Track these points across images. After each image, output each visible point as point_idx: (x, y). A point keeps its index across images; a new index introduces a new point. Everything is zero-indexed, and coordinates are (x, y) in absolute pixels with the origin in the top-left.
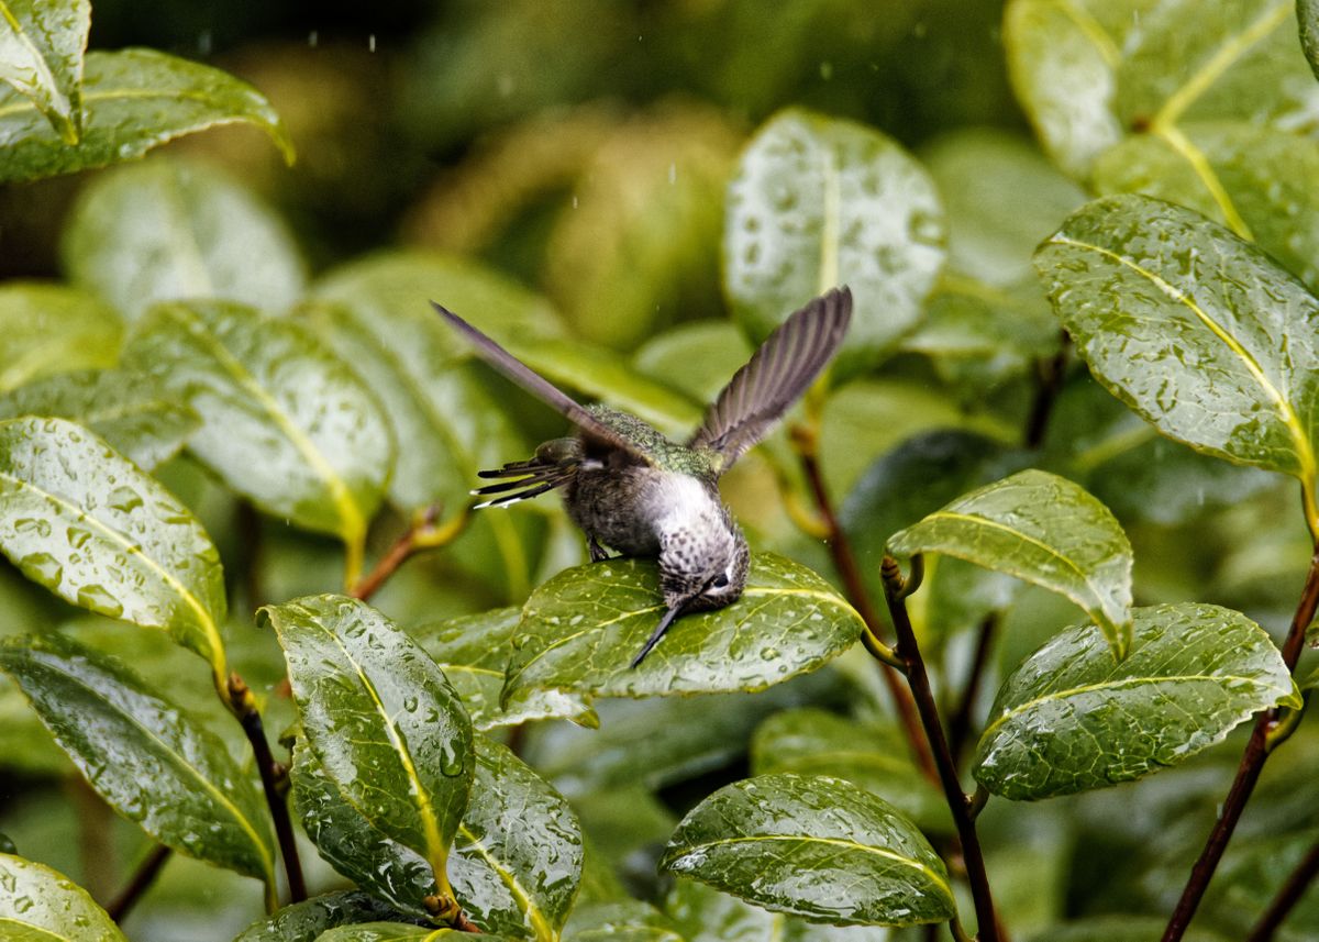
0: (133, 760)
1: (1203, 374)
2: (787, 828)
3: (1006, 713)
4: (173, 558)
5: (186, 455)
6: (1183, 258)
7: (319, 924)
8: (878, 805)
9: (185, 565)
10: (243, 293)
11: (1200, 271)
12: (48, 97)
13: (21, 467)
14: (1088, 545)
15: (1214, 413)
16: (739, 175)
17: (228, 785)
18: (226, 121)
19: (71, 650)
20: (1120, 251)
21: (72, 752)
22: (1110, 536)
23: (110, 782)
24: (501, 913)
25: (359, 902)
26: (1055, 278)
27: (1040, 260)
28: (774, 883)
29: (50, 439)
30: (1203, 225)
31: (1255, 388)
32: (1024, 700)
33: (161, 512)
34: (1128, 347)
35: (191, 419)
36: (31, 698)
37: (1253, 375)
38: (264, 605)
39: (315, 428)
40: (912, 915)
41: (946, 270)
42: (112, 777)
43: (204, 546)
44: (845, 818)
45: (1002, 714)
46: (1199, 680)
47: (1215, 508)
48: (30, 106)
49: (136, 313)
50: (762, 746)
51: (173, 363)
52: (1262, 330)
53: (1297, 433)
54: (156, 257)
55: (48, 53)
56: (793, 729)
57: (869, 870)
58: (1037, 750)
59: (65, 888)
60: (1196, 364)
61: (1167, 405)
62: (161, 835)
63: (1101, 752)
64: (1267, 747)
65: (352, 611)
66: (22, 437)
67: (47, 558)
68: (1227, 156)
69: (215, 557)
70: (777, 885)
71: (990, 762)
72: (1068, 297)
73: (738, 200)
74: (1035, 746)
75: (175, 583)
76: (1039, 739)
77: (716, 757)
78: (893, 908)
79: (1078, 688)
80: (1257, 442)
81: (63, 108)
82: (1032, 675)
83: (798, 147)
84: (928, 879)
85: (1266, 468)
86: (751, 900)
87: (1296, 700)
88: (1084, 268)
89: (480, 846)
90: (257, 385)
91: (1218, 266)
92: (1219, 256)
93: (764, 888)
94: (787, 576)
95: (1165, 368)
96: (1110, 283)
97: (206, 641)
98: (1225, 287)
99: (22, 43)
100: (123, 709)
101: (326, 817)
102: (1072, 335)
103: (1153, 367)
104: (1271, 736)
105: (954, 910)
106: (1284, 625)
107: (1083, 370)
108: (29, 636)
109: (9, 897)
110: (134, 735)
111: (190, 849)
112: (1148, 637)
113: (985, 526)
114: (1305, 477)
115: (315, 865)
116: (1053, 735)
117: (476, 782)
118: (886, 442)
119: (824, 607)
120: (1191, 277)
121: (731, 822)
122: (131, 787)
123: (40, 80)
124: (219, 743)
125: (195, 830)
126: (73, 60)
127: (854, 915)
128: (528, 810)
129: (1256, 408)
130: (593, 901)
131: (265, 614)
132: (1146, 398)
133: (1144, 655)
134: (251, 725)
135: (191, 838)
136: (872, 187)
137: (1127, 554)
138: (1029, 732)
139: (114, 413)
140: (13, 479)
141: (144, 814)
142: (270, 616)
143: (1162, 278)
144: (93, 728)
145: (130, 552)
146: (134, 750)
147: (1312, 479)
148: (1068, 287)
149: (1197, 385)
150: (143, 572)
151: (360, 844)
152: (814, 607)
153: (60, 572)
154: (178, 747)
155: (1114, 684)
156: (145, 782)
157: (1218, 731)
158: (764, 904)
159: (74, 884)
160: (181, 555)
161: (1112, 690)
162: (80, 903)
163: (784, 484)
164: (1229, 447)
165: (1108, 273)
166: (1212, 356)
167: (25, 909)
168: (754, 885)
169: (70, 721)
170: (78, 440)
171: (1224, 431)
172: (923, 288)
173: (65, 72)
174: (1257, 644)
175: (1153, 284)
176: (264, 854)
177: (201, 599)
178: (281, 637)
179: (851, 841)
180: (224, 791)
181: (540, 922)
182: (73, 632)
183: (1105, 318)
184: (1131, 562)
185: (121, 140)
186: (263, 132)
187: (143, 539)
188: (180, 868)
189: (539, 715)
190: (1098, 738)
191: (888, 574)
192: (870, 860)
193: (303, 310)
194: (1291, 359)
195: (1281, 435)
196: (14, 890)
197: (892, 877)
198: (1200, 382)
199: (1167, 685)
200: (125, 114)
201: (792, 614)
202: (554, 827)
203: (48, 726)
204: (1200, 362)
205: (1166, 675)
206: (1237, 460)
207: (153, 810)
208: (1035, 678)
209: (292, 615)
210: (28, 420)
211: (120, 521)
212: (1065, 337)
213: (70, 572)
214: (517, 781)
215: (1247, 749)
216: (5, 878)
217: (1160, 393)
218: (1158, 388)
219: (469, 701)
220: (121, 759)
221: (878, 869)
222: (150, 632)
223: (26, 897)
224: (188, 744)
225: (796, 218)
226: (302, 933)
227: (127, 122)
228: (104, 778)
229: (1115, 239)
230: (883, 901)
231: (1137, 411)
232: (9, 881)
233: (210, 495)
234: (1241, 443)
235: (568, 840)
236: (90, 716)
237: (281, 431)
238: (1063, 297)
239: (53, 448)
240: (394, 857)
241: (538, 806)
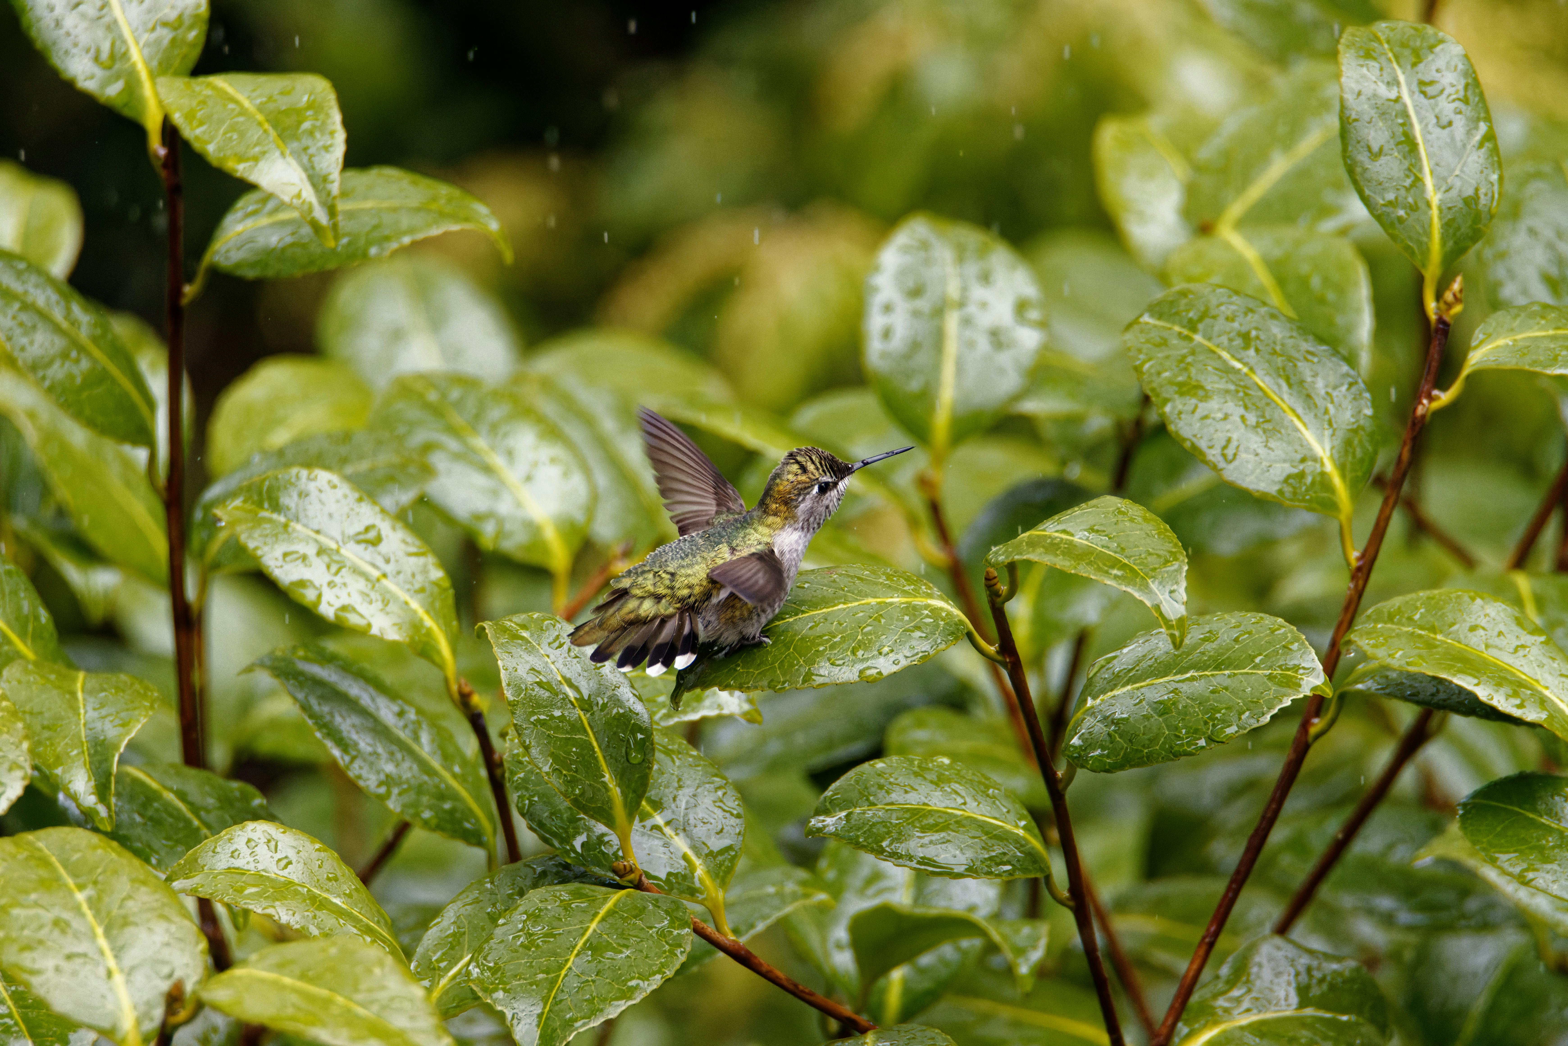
0: (380, 750)
1: (1260, 431)
2: (913, 799)
3: (1090, 702)
4: (413, 585)
5: (423, 501)
6: (1246, 337)
7: (528, 882)
8: (987, 782)
9: (422, 590)
10: (469, 366)
11: (1260, 347)
12: (310, 209)
13: (288, 509)
14: (1150, 554)
15: (1268, 464)
16: (877, 269)
17: (457, 769)
18: (455, 227)
19: (329, 659)
20: (1194, 330)
21: (329, 744)
22: (1169, 546)
23: (361, 768)
24: (676, 875)
25: (560, 864)
26: (1140, 351)
27: (1128, 336)
28: (901, 843)
29: (312, 486)
30: (1263, 310)
31: (1302, 443)
32: (1104, 691)
33: (403, 546)
34: (1198, 410)
35: (428, 471)
36: (295, 699)
37: (1301, 433)
38: (483, 621)
39: (529, 478)
40: (1014, 870)
41: (1045, 348)
42: (363, 764)
43: (437, 574)
44: (959, 791)
45: (1086, 704)
46: (1247, 673)
47: (1267, 542)
48: (295, 215)
49: (382, 382)
50: (894, 738)
51: (413, 425)
52: (1309, 396)
53: (1337, 481)
54: (397, 336)
55: (311, 172)
56: (920, 724)
57: (978, 834)
58: (1115, 731)
59: (318, 850)
60: (1254, 424)
61: (1230, 457)
62: (402, 812)
63: (1167, 732)
64: (1310, 739)
65: (554, 626)
66: (289, 484)
67: (308, 584)
68: (1277, 253)
69: (447, 584)
70: (903, 845)
71: (1075, 741)
72: (1151, 367)
73: (875, 290)
74: (1113, 728)
75: (415, 605)
76: (1116, 722)
77: (858, 747)
78: (998, 864)
79: (1148, 682)
80: (1304, 488)
81: (321, 216)
82: (1110, 671)
83: (924, 246)
84: (1027, 842)
85: (1310, 509)
86: (882, 857)
87: (1328, 690)
88: (1164, 343)
89: (659, 820)
90: (480, 442)
91: (1275, 343)
92: (1275, 336)
93: (893, 847)
94: (906, 588)
95: (1229, 427)
96: (1184, 357)
97: (439, 652)
98: (1280, 361)
99: (289, 164)
100: (372, 708)
101: (533, 796)
102: (1153, 399)
103: (1219, 426)
104: (1313, 731)
105: (1048, 868)
106: (1325, 639)
107: (1162, 429)
108: (294, 648)
109: (272, 857)
110: (380, 731)
111: (426, 824)
112: (1205, 640)
113: (1067, 540)
114: (1343, 517)
115: (527, 837)
116: (1128, 719)
117: (655, 767)
118: (996, 488)
119: (935, 612)
120: (1252, 352)
121: (866, 793)
122: (378, 772)
123: (304, 194)
124: (451, 738)
125: (430, 808)
126: (332, 177)
127: (966, 870)
128: (699, 790)
129: (1303, 460)
130: (756, 866)
131: (484, 629)
132: (1213, 452)
133: (1203, 653)
134: (477, 723)
135: (427, 814)
136: (985, 278)
137: (1183, 561)
138: (1108, 717)
139: (363, 466)
140: (282, 519)
141: (388, 794)
142: (487, 631)
143: (1228, 352)
144: (346, 724)
145: (378, 580)
146: (381, 742)
147: (1350, 520)
148: (1150, 359)
149: (1255, 441)
150: (388, 596)
151: (561, 819)
152: (926, 612)
153: (320, 596)
154: (416, 738)
155: (1179, 677)
156: (389, 768)
157: (1263, 714)
158: (893, 860)
159: (326, 847)
160: (418, 583)
161: (1177, 682)
162: (331, 862)
163: (913, 523)
164: (1280, 492)
165: (1183, 349)
166: (1268, 417)
167: (286, 867)
168: (884, 844)
169: (328, 718)
170: (334, 487)
171: (1277, 479)
172: (1027, 360)
173: (324, 188)
174: (1296, 644)
175: (1220, 357)
176: (486, 825)
177: (435, 618)
178: (495, 649)
179: (964, 810)
180: (455, 776)
181: (708, 882)
182: (332, 645)
183: (1181, 385)
184: (1186, 568)
185: (369, 243)
186: (486, 238)
187: (389, 569)
188: (417, 837)
189: (712, 713)
190: (1165, 721)
191: (990, 583)
192: (979, 826)
193: (517, 379)
194: (1333, 420)
195: (1324, 483)
196: (276, 852)
197: (997, 839)
198: (1259, 439)
199: (1222, 677)
200: (375, 221)
201: (907, 618)
202: (721, 804)
203: (310, 722)
204: (1257, 423)
205: (1221, 670)
206: (1288, 503)
207: (395, 791)
208: (1113, 673)
209: (505, 630)
210: (294, 471)
211: (368, 553)
212: (1146, 400)
213: (328, 595)
214: (690, 765)
215: (1294, 743)
216: (269, 841)
217: (1225, 447)
218: (1223, 443)
219: (654, 701)
220: (369, 749)
221: (987, 833)
222: (394, 646)
223: (286, 857)
224: (425, 737)
225: (923, 304)
226: (513, 889)
227: (376, 227)
228: (356, 765)
229: (1190, 321)
230: (991, 859)
231: (1206, 462)
232: (273, 844)
233: (441, 532)
234: (1291, 489)
235: (732, 814)
236: (344, 713)
237: (502, 483)
238: (1147, 366)
239: (314, 493)
240: (589, 830)
241: (707, 786)
